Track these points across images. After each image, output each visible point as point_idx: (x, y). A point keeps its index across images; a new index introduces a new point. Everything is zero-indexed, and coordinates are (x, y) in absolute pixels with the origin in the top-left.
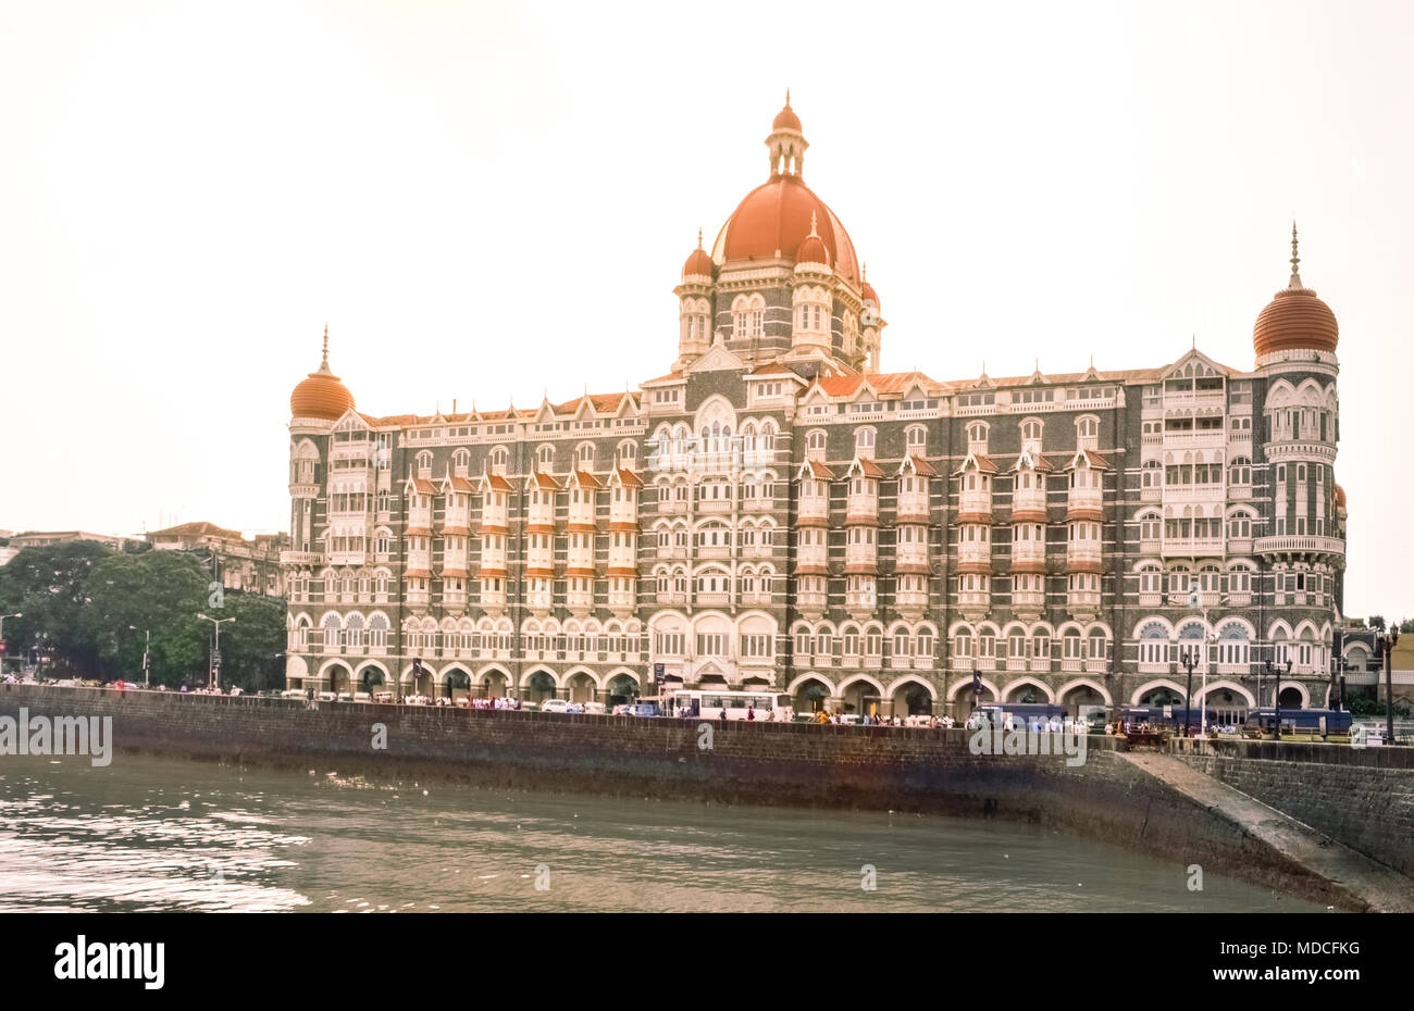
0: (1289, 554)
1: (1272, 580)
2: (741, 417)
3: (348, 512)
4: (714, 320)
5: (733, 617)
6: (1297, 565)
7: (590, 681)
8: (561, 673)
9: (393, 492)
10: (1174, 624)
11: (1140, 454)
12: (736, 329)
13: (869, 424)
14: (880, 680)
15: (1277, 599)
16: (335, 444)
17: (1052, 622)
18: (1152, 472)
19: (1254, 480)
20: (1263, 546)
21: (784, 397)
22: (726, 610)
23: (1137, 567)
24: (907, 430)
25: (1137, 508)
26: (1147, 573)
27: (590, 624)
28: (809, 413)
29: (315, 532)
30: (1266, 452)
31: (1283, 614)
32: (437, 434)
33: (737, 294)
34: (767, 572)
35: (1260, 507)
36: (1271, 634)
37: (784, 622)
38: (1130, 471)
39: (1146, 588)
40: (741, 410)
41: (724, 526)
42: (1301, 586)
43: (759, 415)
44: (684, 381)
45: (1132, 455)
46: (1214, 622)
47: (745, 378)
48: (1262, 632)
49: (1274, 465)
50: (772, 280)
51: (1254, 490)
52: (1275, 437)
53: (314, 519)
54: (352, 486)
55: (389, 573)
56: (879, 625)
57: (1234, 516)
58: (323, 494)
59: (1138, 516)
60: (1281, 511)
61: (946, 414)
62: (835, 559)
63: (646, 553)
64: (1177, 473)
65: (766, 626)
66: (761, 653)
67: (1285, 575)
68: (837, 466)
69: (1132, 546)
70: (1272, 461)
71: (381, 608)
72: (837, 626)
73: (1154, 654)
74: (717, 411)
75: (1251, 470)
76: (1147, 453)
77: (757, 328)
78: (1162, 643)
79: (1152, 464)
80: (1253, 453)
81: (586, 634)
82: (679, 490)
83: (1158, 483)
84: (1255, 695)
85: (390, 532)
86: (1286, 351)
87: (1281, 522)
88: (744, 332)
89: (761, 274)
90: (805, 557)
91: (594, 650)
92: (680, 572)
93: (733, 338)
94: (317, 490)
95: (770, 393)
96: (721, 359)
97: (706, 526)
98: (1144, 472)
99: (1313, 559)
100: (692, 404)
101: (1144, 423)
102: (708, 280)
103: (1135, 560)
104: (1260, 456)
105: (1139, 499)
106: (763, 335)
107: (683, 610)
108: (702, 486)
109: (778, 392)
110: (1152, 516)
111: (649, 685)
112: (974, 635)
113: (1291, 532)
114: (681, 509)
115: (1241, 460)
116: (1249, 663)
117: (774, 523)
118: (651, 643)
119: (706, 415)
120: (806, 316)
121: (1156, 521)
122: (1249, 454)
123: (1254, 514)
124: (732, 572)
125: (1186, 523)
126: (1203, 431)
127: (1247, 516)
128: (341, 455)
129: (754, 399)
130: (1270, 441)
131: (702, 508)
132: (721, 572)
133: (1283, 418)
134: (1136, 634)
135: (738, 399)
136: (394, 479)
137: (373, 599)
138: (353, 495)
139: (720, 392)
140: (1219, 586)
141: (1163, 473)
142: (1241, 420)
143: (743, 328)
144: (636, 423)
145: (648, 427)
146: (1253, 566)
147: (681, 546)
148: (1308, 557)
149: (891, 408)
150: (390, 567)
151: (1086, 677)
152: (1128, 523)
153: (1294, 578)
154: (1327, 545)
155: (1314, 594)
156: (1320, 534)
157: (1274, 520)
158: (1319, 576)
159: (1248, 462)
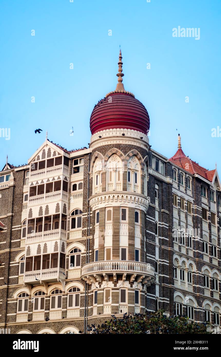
0: (114, 274)
6: (120, 284)
11: (21, 216)
15: (105, 309)
19: (83, 225)
25: (18, 252)
30: (90, 203)
35: (86, 243)
38: (15, 228)
45: (17, 217)
49: (94, 212)
51: (83, 232)
52: (94, 192)
57: (72, 251)
59: (18, 258)
60: (97, 245)
64: (35, 225)
67: (98, 293)
69: (13, 280)
70: (93, 209)
75: (82, 217)
76: (25, 216)
80: (84, 206)
87: (97, 252)
98: (23, 227)
99: (132, 279)
101: (24, 195)
104: (87, 207)
105: (19, 246)
110: (24, 257)
113: (101, 259)
115: (76, 212)
122: (80, 206)
123: (83, 249)
127: (79, 251)
130: (92, 195)
133: (99, 179)
140: (62, 304)
142: (77, 184)
146: (81, 287)
148: (128, 277)
153: (118, 292)
155: (133, 305)
156: (137, 260)
157: (94, 251)
158: (137, 293)
159: (81, 212)
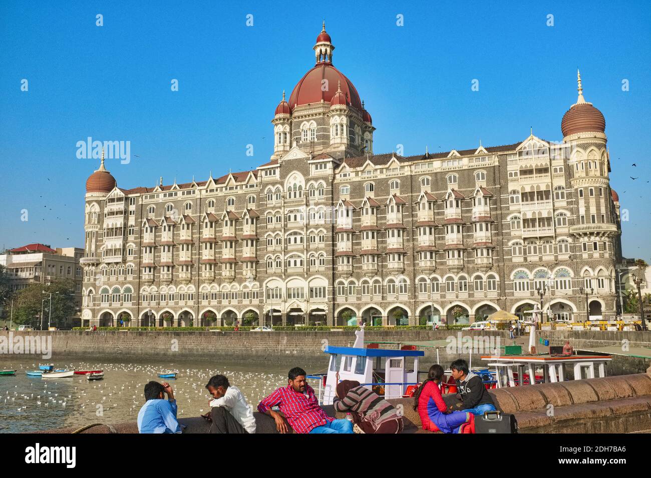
0: (588, 233)
1: (580, 247)
2: (307, 181)
3: (114, 237)
4: (291, 134)
5: (306, 279)
6: (593, 238)
7: (233, 314)
8: (219, 311)
9: (136, 226)
10: (531, 271)
11: (508, 188)
12: (303, 138)
13: (370, 180)
14: (381, 307)
15: (583, 256)
16: (108, 204)
17: (468, 273)
18: (515, 196)
19: (567, 197)
20: (574, 229)
21: (328, 170)
22: (301, 275)
23: (510, 244)
24: (390, 182)
25: (508, 214)
26: (515, 246)
27: (234, 285)
28: (341, 177)
29: (97, 247)
30: (572, 183)
31: (587, 263)
32: (158, 196)
33: (303, 121)
34: (322, 255)
35: (571, 210)
36: (582, 274)
37: (331, 280)
38: (503, 196)
39: (515, 253)
40: (307, 177)
41: (300, 234)
42: (595, 249)
43: (316, 179)
44: (279, 165)
45: (503, 188)
46: (552, 269)
47: (309, 162)
48: (577, 273)
49: (576, 189)
50: (320, 114)
51: (567, 202)
52: (576, 175)
53: (97, 241)
54: (116, 224)
55: (134, 265)
56: (380, 279)
57: (558, 215)
58: (101, 228)
59: (509, 218)
60: (582, 211)
61: (409, 173)
62: (356, 247)
63: (262, 249)
64: (527, 196)
65: (322, 282)
66: (320, 296)
67: (587, 244)
68: (355, 202)
69: (507, 233)
70: (576, 187)
71: (130, 283)
72: (359, 281)
73: (522, 287)
74: (295, 178)
75: (565, 192)
76: (511, 187)
77: (313, 137)
78: (525, 281)
79: (514, 192)
80: (566, 184)
81: (232, 290)
82: (277, 217)
83: (517, 201)
84: (576, 305)
85: (134, 245)
86: (579, 134)
87: (583, 217)
88: (307, 139)
89: (314, 111)
90: (341, 247)
91: (236, 298)
92: (279, 258)
93: (301, 142)
94: (99, 226)
95: (321, 168)
96: (297, 154)
97: (291, 234)
98: (510, 196)
99: (601, 235)
100: (283, 176)
101: (509, 172)
102: (288, 115)
103: (509, 240)
104: (569, 185)
105: (509, 209)
106: (316, 140)
107: (280, 277)
108: (288, 215)
109: (325, 167)
110: (516, 218)
111: (264, 315)
112: (428, 281)
113: (588, 222)
114: (278, 226)
115: (560, 188)
116: (572, 289)
117: (325, 231)
118: (264, 294)
119: (290, 180)
120: (337, 130)
121: (518, 220)
122: (563, 184)
123: (568, 214)
124: (304, 257)
125: (533, 220)
126: (539, 175)
127: (565, 215)
128: (111, 209)
129: (314, 172)
130: (574, 177)
131: (289, 226)
132: (299, 257)
133: (580, 166)
134: (512, 277)
135: (305, 172)
136: (136, 219)
137: (125, 278)
138: (116, 228)
139: (296, 169)
140: (553, 250)
141: (520, 196)
142: (558, 168)
143: (306, 137)
144: (255, 186)
145: (261, 188)
146: (570, 240)
147: (278, 245)
148: (598, 234)
149: (382, 172)
150: (134, 263)
151: (487, 300)
152: (504, 222)
153: (592, 245)
154: (608, 228)
155: (603, 252)
156: (603, 222)
157: (579, 216)
158: (605, 243)
159: (563, 188)
